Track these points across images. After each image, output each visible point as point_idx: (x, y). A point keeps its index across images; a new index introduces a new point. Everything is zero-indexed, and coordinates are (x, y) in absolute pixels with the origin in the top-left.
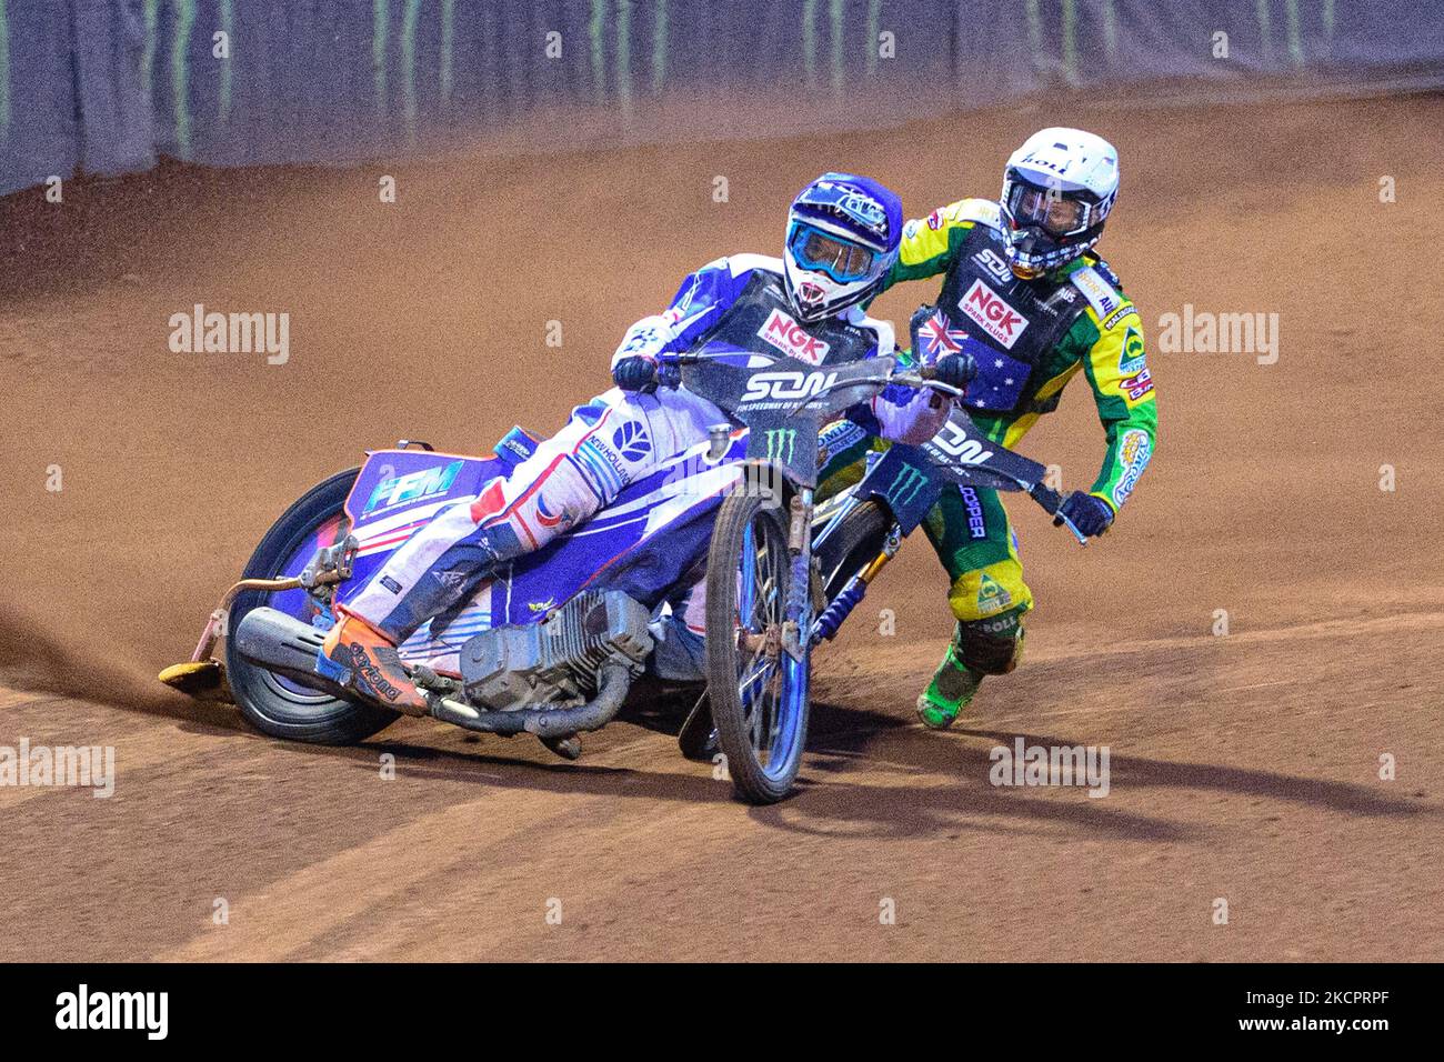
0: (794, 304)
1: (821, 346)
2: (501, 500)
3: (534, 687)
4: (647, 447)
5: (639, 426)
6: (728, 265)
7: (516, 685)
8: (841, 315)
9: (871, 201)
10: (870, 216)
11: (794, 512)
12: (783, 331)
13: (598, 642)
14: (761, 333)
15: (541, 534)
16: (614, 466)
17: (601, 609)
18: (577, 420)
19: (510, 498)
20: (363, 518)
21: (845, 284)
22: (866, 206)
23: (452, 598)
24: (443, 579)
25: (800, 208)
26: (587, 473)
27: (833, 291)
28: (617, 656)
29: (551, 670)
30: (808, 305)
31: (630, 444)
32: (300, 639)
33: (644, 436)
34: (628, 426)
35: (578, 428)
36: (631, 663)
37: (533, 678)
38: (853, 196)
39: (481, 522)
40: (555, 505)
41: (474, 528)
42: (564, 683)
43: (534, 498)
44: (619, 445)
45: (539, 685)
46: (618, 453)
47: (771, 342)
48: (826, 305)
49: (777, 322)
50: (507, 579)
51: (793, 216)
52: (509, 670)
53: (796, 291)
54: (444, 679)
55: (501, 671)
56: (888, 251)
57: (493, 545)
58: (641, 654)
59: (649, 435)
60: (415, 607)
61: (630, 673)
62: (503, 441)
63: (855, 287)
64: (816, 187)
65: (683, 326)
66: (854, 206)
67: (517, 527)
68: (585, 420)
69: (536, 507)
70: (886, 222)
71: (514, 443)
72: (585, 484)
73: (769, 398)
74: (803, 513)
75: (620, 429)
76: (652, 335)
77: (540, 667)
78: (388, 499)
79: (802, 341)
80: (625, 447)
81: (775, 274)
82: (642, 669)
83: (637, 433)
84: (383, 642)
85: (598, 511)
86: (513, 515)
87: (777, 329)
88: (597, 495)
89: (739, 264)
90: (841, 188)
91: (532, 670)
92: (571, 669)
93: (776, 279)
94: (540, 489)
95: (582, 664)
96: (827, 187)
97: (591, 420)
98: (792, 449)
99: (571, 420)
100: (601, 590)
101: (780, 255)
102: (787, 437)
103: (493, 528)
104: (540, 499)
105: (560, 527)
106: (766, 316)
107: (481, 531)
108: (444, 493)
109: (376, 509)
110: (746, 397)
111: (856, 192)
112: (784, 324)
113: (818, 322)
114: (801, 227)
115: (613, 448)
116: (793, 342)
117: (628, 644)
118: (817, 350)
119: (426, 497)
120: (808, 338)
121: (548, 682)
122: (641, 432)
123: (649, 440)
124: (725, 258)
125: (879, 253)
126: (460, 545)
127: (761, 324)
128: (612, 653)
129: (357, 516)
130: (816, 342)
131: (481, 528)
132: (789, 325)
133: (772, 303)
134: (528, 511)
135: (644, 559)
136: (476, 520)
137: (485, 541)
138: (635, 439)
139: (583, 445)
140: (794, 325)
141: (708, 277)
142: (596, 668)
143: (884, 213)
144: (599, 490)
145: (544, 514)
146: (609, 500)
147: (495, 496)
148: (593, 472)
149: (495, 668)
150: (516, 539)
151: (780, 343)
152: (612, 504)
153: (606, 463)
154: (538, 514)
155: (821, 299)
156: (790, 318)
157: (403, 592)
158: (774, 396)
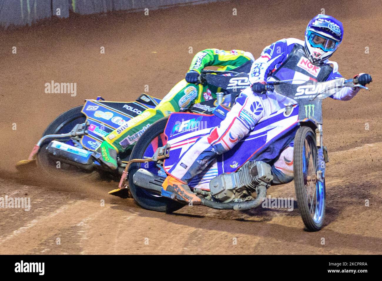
1: (318, 68)
4: (262, 109)
5: (258, 103)
6: (286, 41)
7: (229, 194)
9: (336, 25)
10: (337, 31)
11: (317, 134)
12: (305, 63)
13: (255, 179)
14: (298, 65)
16: (252, 118)
17: (255, 168)
19: (220, 135)
23: (203, 168)
24: (200, 162)
27: (323, 54)
28: (262, 183)
29: (240, 189)
31: (256, 109)
33: (260, 106)
34: (254, 103)
36: (266, 184)
37: (234, 191)
39: (212, 143)
40: (235, 135)
41: (209, 145)
42: (245, 192)
43: (228, 134)
44: (253, 111)
45: (236, 193)
46: (253, 114)
47: (302, 68)
49: (303, 61)
50: (222, 161)
52: (227, 189)
53: (311, 54)
55: (224, 190)
57: (216, 150)
58: (269, 181)
59: (262, 105)
60: (192, 173)
61: (266, 187)
66: (333, 27)
69: (229, 137)
73: (304, 94)
75: (252, 105)
77: (236, 188)
79: (312, 67)
80: (255, 111)
81: (302, 46)
82: (270, 186)
83: (258, 105)
86: (222, 140)
87: (303, 63)
88: (248, 129)
89: (290, 41)
91: (234, 189)
92: (246, 187)
94: (230, 130)
95: (251, 186)
98: (313, 111)
100: (254, 161)
102: (312, 107)
103: (216, 145)
104: (230, 134)
105: (237, 142)
106: (299, 59)
107: (212, 147)
110: (296, 94)
112: (305, 61)
114: (312, 33)
115: (251, 112)
116: (308, 67)
117: (265, 179)
118: (317, 69)
121: (239, 192)
122: (259, 105)
123: (262, 107)
124: (285, 39)
125: (337, 42)
126: (205, 152)
127: (298, 62)
128: (260, 182)
130: (316, 67)
131: (212, 145)
132: (307, 61)
134: (227, 138)
135: (267, 150)
136: (209, 143)
138: (257, 107)
139: (241, 113)
140: (309, 62)
142: (255, 187)
144: (248, 126)
145: (232, 139)
147: (215, 134)
149: (222, 189)
150: (223, 147)
151: (305, 68)
152: (252, 131)
153: (249, 117)
154: (230, 139)
155: (320, 57)
156: (307, 59)
157: (188, 168)
158: (306, 93)
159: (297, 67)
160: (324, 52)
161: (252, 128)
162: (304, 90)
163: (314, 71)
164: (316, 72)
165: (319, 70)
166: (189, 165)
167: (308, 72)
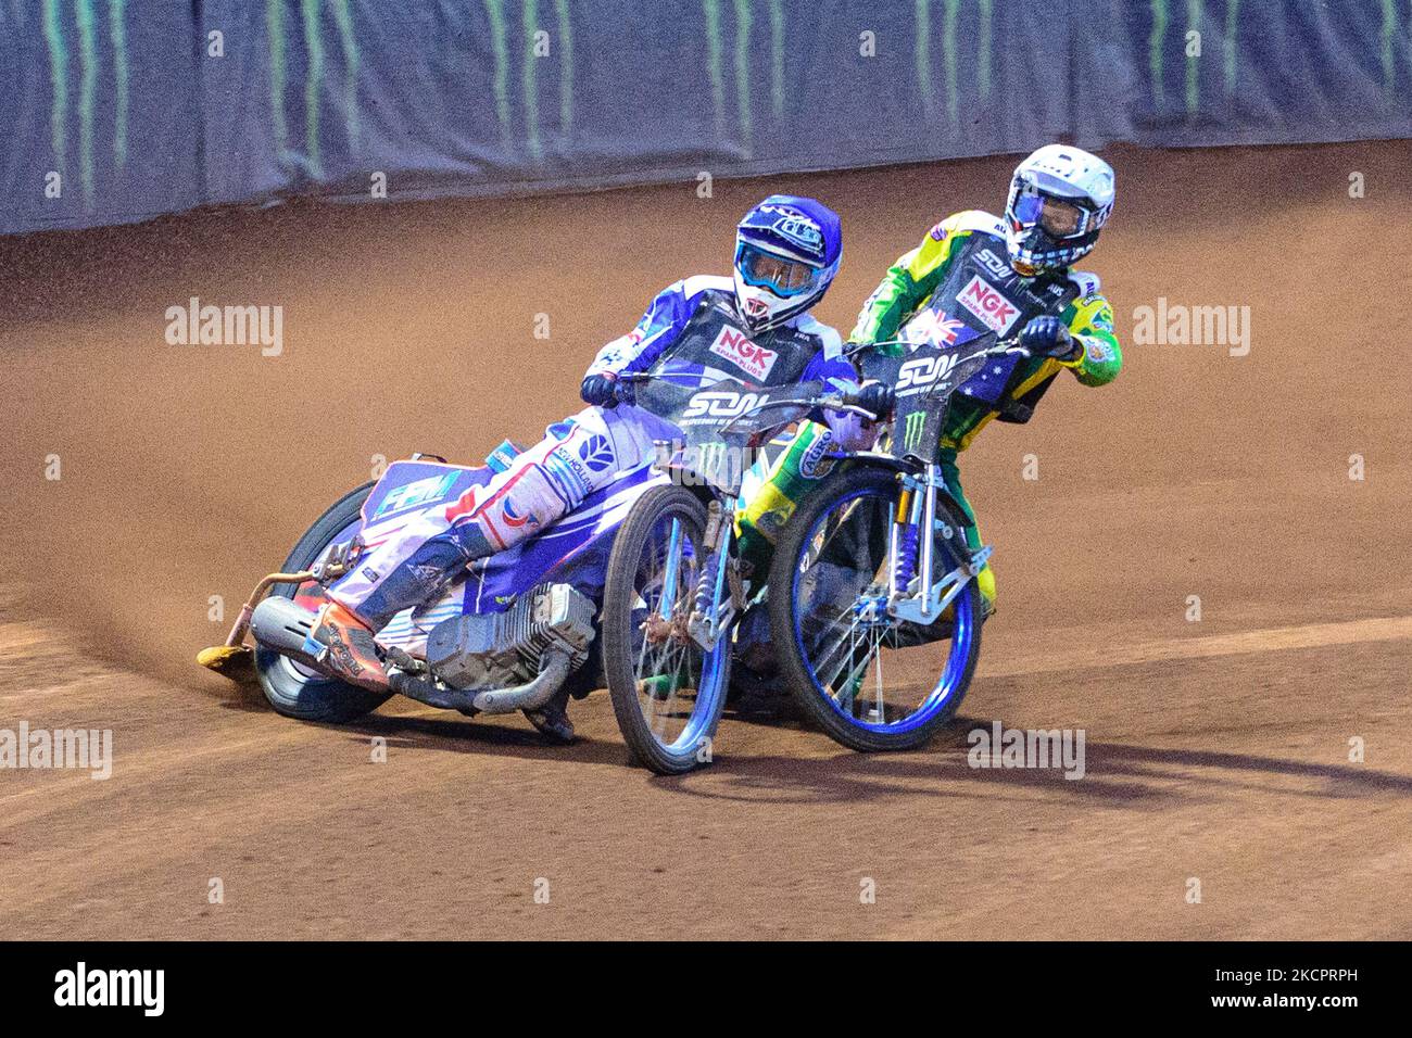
0: (742, 317)
2: (473, 504)
3: (489, 670)
4: (610, 458)
5: (603, 440)
6: (683, 287)
7: (473, 668)
8: (790, 324)
9: (808, 222)
10: (805, 237)
11: (712, 515)
12: (733, 345)
13: (541, 630)
14: (715, 347)
15: (509, 534)
16: (578, 473)
17: (548, 601)
18: (549, 434)
19: (479, 502)
20: (374, 519)
21: (787, 297)
22: (802, 227)
23: (427, 591)
24: (417, 573)
25: (745, 231)
26: (553, 480)
27: (777, 305)
28: (558, 643)
29: (503, 654)
30: (754, 319)
31: (596, 454)
32: (301, 623)
33: (608, 448)
34: (593, 440)
36: (573, 650)
37: (488, 661)
38: (791, 218)
39: (454, 521)
40: (522, 508)
41: (449, 526)
42: (516, 667)
43: (502, 500)
44: (584, 456)
45: (494, 668)
46: (583, 463)
47: (723, 356)
48: (770, 318)
49: (728, 336)
51: (740, 237)
52: (467, 651)
53: (742, 306)
54: (416, 661)
55: (459, 653)
56: (826, 266)
57: (463, 541)
58: (583, 641)
59: (612, 448)
60: (390, 597)
61: (571, 659)
62: (494, 453)
63: (796, 300)
64: (758, 210)
65: (644, 345)
66: (790, 228)
67: (484, 527)
68: (556, 436)
69: (503, 508)
70: (822, 240)
71: (501, 454)
72: (550, 488)
73: (707, 415)
74: (719, 516)
75: (585, 442)
76: (616, 356)
77: (492, 651)
78: (394, 504)
79: (751, 352)
80: (590, 459)
81: (726, 292)
82: (585, 656)
83: (601, 445)
84: (358, 624)
85: (564, 515)
86: (480, 515)
87: (727, 343)
88: (561, 498)
89: (692, 286)
90: (781, 211)
91: (487, 654)
92: (518, 652)
93: (727, 297)
94: (509, 493)
95: (527, 648)
96: (767, 210)
97: (561, 435)
99: (545, 436)
100: (549, 584)
101: (730, 274)
103: (463, 527)
104: (507, 504)
105: (527, 529)
106: (717, 332)
107: (453, 530)
108: (440, 499)
109: (385, 511)
110: (688, 413)
111: (794, 214)
112: (734, 337)
113: (766, 332)
114: (746, 247)
115: (578, 458)
117: (569, 632)
118: (765, 359)
119: (426, 502)
120: (756, 348)
121: (501, 666)
122: (605, 445)
123: (613, 453)
124: (681, 281)
125: (818, 269)
126: (434, 541)
127: (713, 340)
128: (553, 640)
129: (370, 516)
130: (765, 351)
131: (454, 526)
132: (739, 336)
133: (721, 319)
134: (495, 511)
135: (591, 558)
136: (449, 519)
137: (456, 539)
138: (599, 451)
139: (552, 456)
140: (743, 337)
141: (664, 300)
142: (541, 652)
143: (820, 232)
144: (564, 495)
145: (510, 516)
147: (467, 501)
148: (558, 478)
149: (454, 651)
150: (483, 538)
151: (731, 356)
152: (574, 511)
153: (570, 471)
154: (504, 516)
155: (765, 312)
156: (739, 332)
157: (379, 581)
158: (712, 412)
159: (711, 352)
160: (775, 298)
161: (575, 504)
162: (708, 403)
163: (757, 365)
164: (763, 366)
165: (771, 359)
166: (385, 574)
167: (741, 366)
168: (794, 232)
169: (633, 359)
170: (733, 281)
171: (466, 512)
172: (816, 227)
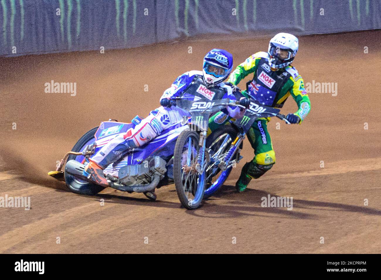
0: (205, 83)
2: (131, 134)
3: (136, 180)
4: (169, 121)
5: (167, 116)
6: (189, 74)
7: (132, 180)
8: (218, 85)
9: (224, 57)
11: (201, 136)
12: (203, 90)
13: (152, 169)
14: (198, 91)
15: (141, 143)
16: (160, 126)
17: (154, 161)
18: (151, 114)
19: (133, 134)
20: (99, 138)
21: (218, 77)
22: (222, 58)
23: (118, 158)
24: (115, 153)
25: (206, 59)
26: (153, 127)
27: (215, 80)
28: (157, 173)
29: (141, 176)
30: (209, 83)
31: (165, 120)
32: (80, 167)
33: (168, 118)
34: (164, 116)
35: (152, 116)
36: (160, 175)
37: (136, 178)
38: (219, 55)
40: (145, 135)
41: (124, 140)
42: (144, 179)
43: (139, 134)
44: (162, 121)
45: (138, 180)
46: (162, 123)
47: (200, 93)
48: (213, 83)
49: (201, 88)
50: (132, 153)
51: (205, 61)
52: (130, 175)
53: (205, 80)
54: (115, 178)
55: (128, 176)
56: (229, 69)
57: (129, 145)
58: (163, 172)
60: (108, 160)
61: (160, 177)
62: (134, 119)
63: (221, 78)
64: (210, 53)
66: (219, 58)
67: (134, 140)
68: (154, 114)
69: (140, 135)
70: (228, 62)
72: (153, 130)
73: (197, 109)
74: (203, 137)
75: (162, 117)
76: (170, 92)
77: (138, 175)
78: (105, 134)
79: (208, 92)
80: (164, 121)
82: (164, 176)
84: (100, 168)
85: (156, 137)
86: (134, 137)
87: (201, 90)
89: (191, 73)
90: (216, 54)
91: (136, 176)
92: (145, 176)
93: (201, 77)
94: (142, 131)
95: (148, 175)
96: (212, 53)
97: (155, 114)
98: (202, 121)
99: (150, 114)
100: (154, 156)
102: (201, 118)
103: (129, 141)
105: (146, 141)
106: (198, 87)
107: (126, 141)
108: (119, 132)
109: (102, 136)
110: (192, 108)
111: (220, 54)
112: (203, 88)
114: (206, 63)
115: (160, 122)
116: (205, 93)
117: (160, 169)
118: (212, 94)
119: (114, 133)
120: (209, 91)
121: (140, 179)
122: (167, 118)
123: (170, 119)
124: (188, 72)
125: (227, 69)
126: (120, 145)
127: (197, 88)
128: (155, 172)
130: (212, 92)
131: (126, 140)
132: (204, 88)
133: (200, 83)
134: (138, 137)
135: (165, 149)
136: (124, 138)
137: (126, 144)
138: (166, 119)
139: (153, 121)
140: (206, 88)
141: (183, 77)
142: (152, 175)
143: (227, 59)
144: (156, 131)
145: (142, 138)
146: (159, 134)
147: (129, 133)
148: (155, 127)
149: (127, 175)
151: (202, 93)
153: (158, 125)
154: (140, 137)
155: (212, 82)
156: (205, 87)
157: (105, 156)
159: (197, 92)
160: (215, 78)
162: (197, 105)
163: (210, 96)
164: (211, 96)
165: (213, 94)
166: (106, 154)
167: (205, 96)
168: (220, 59)
169: (174, 93)
170: (203, 72)
171: (129, 136)
172: (226, 58)
